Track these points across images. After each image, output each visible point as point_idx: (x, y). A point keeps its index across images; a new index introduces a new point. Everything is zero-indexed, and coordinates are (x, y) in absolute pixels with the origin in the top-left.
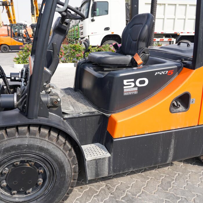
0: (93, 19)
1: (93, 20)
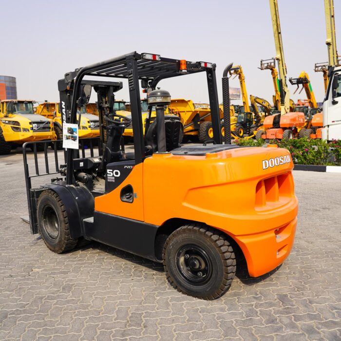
0: (335, 101)
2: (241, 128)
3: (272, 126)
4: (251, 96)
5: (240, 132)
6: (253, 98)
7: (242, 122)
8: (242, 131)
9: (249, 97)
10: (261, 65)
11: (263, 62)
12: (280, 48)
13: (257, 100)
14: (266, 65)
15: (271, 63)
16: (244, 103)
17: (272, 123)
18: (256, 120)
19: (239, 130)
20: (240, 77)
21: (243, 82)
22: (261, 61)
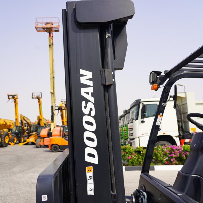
0: (143, 120)
1: (143, 122)
2: (16, 137)
3: (46, 136)
4: (21, 115)
5: (15, 140)
6: (22, 117)
7: (17, 132)
8: (16, 139)
9: (19, 116)
10: (33, 95)
11: (34, 94)
12: (54, 86)
13: (25, 118)
14: (36, 96)
15: (39, 95)
16: (16, 119)
17: (46, 134)
18: (27, 131)
19: (14, 138)
20: (15, 102)
21: (17, 106)
22: (33, 93)
